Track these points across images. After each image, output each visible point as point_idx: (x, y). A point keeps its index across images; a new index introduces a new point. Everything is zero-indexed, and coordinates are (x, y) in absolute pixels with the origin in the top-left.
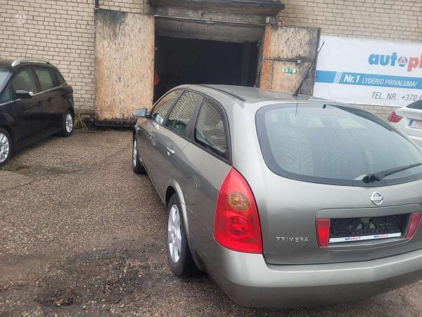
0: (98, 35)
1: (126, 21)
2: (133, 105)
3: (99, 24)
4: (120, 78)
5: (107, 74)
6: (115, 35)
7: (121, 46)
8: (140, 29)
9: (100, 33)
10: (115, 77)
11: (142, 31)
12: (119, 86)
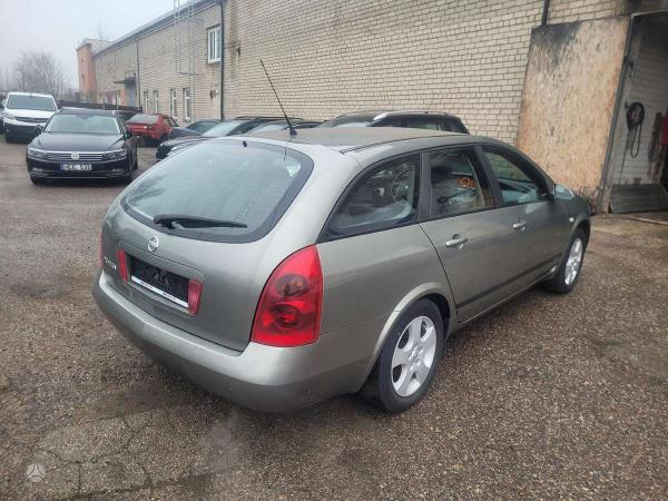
0: (531, 66)
1: (578, 37)
2: (568, 173)
3: (536, 48)
4: (553, 130)
5: (533, 125)
6: (556, 61)
7: (563, 78)
8: (598, 46)
9: (534, 63)
10: (545, 127)
11: (601, 47)
12: (550, 142)
